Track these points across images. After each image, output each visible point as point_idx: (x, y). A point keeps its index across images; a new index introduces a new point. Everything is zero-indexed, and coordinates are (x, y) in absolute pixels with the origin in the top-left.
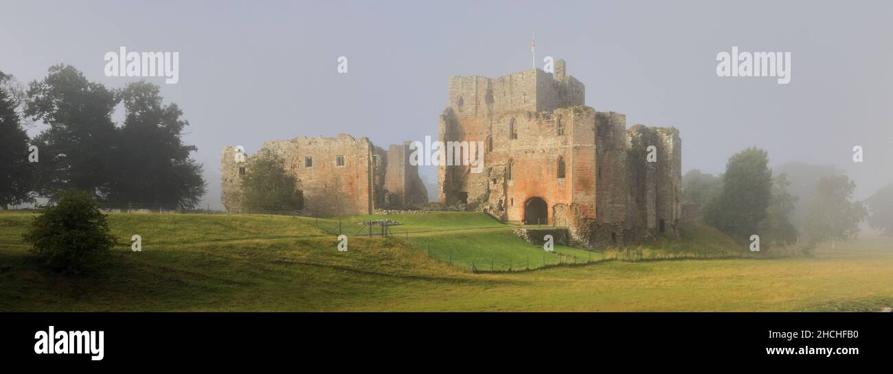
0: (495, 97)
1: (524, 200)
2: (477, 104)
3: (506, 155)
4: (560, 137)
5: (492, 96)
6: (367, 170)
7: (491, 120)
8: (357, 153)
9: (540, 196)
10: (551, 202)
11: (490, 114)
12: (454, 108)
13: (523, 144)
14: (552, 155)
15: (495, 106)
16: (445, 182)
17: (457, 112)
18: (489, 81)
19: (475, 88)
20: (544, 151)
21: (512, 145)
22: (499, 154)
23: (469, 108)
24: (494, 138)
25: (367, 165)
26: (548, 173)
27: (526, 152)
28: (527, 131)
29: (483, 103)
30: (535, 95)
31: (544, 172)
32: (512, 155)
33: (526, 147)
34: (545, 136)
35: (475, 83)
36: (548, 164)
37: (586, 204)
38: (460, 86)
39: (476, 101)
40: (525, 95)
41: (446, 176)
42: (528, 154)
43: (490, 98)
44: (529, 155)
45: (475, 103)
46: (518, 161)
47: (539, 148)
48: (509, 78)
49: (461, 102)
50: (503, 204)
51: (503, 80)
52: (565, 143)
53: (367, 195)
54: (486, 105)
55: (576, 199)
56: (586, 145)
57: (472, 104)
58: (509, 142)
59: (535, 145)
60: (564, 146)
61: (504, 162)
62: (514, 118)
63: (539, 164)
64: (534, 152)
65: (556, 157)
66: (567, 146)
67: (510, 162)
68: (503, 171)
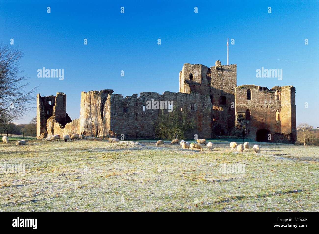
3: (245, 107)
4: (277, 100)
13: (254, 103)
14: (272, 109)
20: (268, 107)
21: (248, 103)
22: (240, 106)
24: (237, 98)
26: (271, 118)
27: (257, 107)
28: (258, 96)
32: (248, 108)
33: (257, 104)
34: (268, 99)
36: (270, 113)
46: (252, 111)
47: (265, 105)
52: (280, 103)
56: (294, 105)
58: (246, 101)
59: (262, 103)
60: (280, 105)
61: (244, 111)
62: (249, 89)
63: (265, 113)
64: (262, 107)
65: (275, 110)
66: (282, 105)
67: (247, 111)
68: (244, 116)
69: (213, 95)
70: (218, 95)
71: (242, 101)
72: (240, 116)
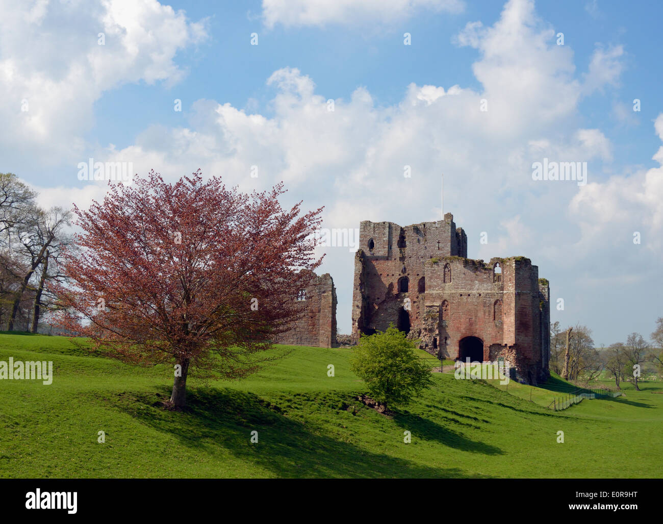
0: (407, 243)
1: (459, 339)
2: (390, 247)
3: (439, 296)
4: (496, 283)
5: (405, 242)
6: (331, 305)
7: (404, 264)
8: (320, 289)
9: (476, 335)
10: (487, 342)
11: (402, 259)
12: (364, 251)
13: (458, 288)
14: (488, 299)
15: (408, 250)
16: (360, 318)
17: (368, 254)
18: (402, 229)
19: (387, 233)
20: (480, 295)
21: (447, 288)
22: (432, 294)
23: (380, 250)
24: (427, 280)
25: (331, 301)
26: (484, 314)
27: (461, 295)
28: (463, 276)
29: (395, 247)
30: (450, 244)
31: (480, 314)
32: (446, 297)
33: (462, 291)
34: (482, 281)
35: (388, 229)
36: (484, 306)
37: (526, 345)
38: (372, 230)
39: (388, 245)
40: (439, 243)
41: (361, 313)
42: (462, 297)
43: (402, 244)
44: (464, 298)
45: (387, 246)
46: (452, 303)
47: (474, 292)
48: (423, 226)
49: (371, 245)
50: (438, 342)
51: (416, 229)
52: (502, 288)
53: (330, 329)
54: (398, 249)
55: (519, 340)
56: (525, 292)
57: (384, 248)
58: (443, 285)
59: (470, 289)
60: (502, 292)
61: (438, 303)
62: (448, 263)
63: (476, 307)
64: (469, 295)
65: (493, 301)
66: (505, 292)
67: (443, 303)
68: (438, 312)
69: (409, 276)
70: (418, 275)
71: (436, 286)
72: (429, 312)
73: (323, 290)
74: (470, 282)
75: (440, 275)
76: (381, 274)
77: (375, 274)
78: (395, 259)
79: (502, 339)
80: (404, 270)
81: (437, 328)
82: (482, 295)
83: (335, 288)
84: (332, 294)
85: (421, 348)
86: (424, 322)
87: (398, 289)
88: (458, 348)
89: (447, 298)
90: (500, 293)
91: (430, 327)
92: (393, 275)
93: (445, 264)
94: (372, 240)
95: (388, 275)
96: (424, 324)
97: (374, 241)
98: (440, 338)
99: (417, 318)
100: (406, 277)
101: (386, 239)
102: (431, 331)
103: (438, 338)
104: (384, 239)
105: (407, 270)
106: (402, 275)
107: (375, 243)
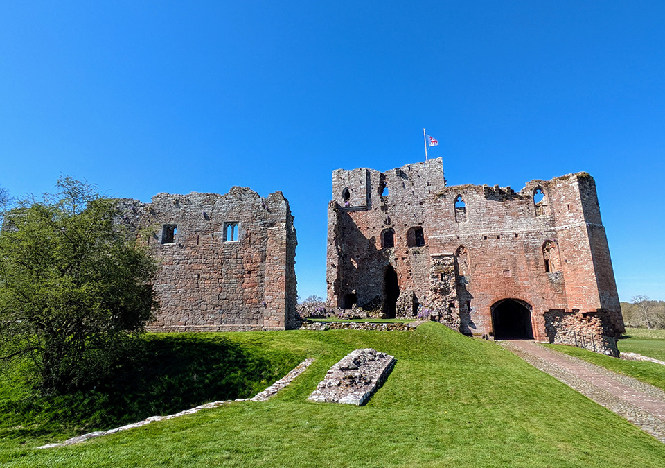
1: (490, 303)
2: (369, 196)
3: (451, 242)
4: (541, 217)
6: (285, 247)
7: (387, 213)
9: (517, 297)
10: (539, 307)
11: (385, 208)
12: (339, 202)
13: (479, 228)
14: (532, 241)
15: (390, 197)
16: (336, 281)
17: (343, 204)
19: (365, 180)
20: (517, 236)
21: (461, 229)
22: (439, 240)
23: (357, 201)
25: (285, 239)
26: (528, 264)
27: (486, 238)
28: (486, 210)
29: (374, 193)
31: (522, 265)
32: (462, 242)
33: (487, 232)
34: (516, 216)
35: (365, 175)
36: (526, 252)
38: (346, 178)
39: (367, 193)
40: (429, 185)
41: (338, 273)
42: (489, 240)
44: (492, 241)
45: (365, 195)
46: (473, 249)
47: (507, 231)
48: (408, 169)
49: (346, 195)
51: (400, 171)
52: (552, 224)
53: (284, 292)
54: (379, 197)
57: (362, 197)
58: (456, 224)
59: (499, 228)
60: (552, 228)
61: (450, 251)
62: (460, 196)
63: (512, 253)
64: (499, 237)
65: (540, 242)
66: (558, 228)
67: (458, 251)
68: (451, 264)
70: (405, 225)
71: (445, 228)
72: (438, 265)
73: (269, 220)
74: (497, 218)
75: (449, 212)
76: (360, 228)
77: (352, 229)
78: (376, 209)
79: (565, 301)
80: (388, 222)
81: (453, 288)
82: (520, 235)
83: (293, 217)
84: (288, 227)
85: (433, 318)
86: (432, 280)
87: (382, 244)
88: (490, 318)
89: (464, 243)
90: (551, 231)
91: (442, 287)
92: (374, 228)
93: (455, 196)
94: (347, 190)
95: (368, 228)
96: (432, 283)
97: (349, 190)
98: (459, 303)
99: (408, 278)
100: (390, 228)
101: (364, 186)
102: (444, 292)
103: (456, 303)
104: (362, 187)
105: (392, 220)
106: (386, 227)
107: (350, 192)
